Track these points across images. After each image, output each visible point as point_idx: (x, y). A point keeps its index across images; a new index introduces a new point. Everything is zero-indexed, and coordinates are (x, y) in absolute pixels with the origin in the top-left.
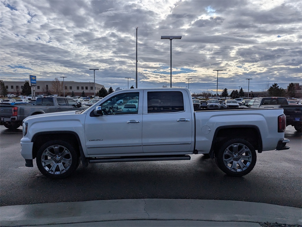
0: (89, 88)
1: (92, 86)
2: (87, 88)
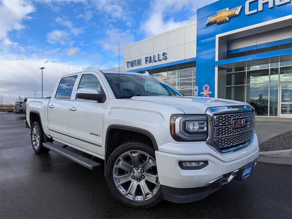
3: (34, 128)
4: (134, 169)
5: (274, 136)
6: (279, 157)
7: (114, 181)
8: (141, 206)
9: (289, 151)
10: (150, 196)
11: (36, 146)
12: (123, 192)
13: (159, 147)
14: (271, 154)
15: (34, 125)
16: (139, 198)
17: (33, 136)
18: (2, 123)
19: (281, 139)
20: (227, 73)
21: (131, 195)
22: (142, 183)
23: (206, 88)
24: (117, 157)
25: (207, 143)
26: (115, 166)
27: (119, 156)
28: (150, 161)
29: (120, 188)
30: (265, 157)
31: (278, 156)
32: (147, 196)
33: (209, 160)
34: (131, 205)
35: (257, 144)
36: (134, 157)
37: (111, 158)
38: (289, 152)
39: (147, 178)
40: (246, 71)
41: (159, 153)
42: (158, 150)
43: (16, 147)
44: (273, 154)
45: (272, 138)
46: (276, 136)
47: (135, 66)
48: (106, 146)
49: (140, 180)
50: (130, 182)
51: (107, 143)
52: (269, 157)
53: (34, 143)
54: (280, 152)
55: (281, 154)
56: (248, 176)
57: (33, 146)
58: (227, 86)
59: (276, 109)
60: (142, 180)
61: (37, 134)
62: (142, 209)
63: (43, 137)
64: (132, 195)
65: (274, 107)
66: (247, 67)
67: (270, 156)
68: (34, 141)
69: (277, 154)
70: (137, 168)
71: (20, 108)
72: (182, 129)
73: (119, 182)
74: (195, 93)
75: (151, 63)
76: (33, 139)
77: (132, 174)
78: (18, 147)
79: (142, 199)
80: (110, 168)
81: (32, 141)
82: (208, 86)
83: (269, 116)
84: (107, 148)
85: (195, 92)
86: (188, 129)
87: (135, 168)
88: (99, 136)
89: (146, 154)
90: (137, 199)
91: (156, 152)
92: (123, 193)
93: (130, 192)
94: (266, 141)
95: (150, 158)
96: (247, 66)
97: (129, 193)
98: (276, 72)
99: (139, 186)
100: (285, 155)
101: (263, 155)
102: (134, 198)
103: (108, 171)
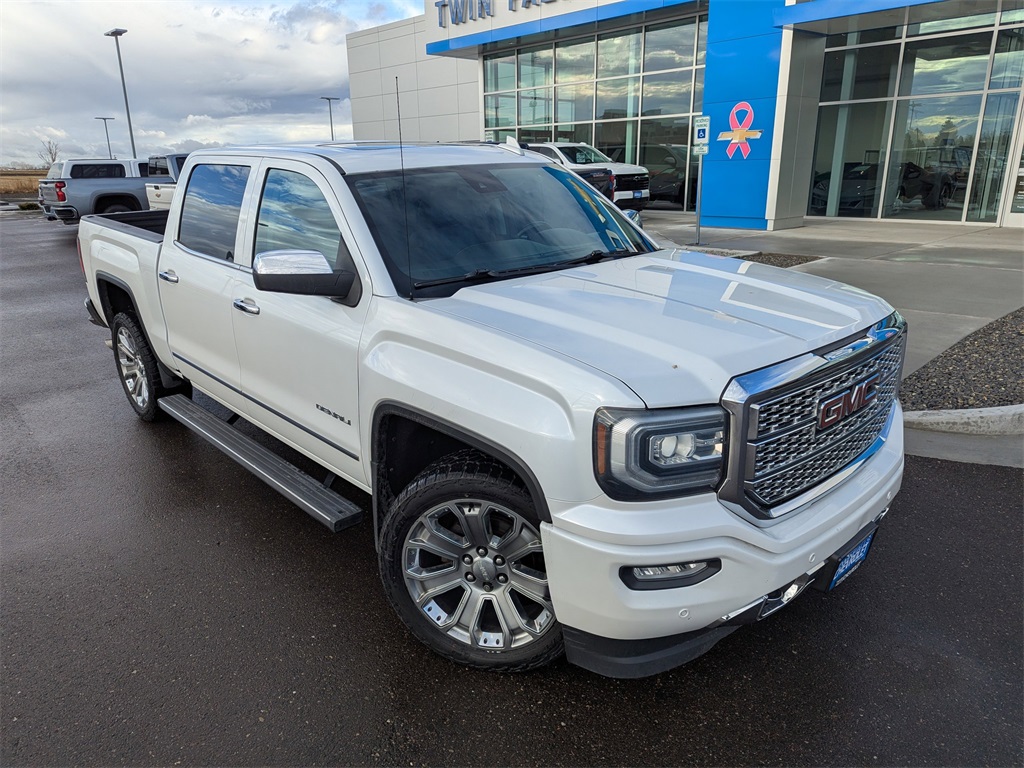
3: (121, 333)
4: (472, 552)
5: (968, 333)
6: (975, 432)
7: (406, 588)
8: (498, 665)
9: (1013, 412)
10: (524, 639)
11: (139, 394)
12: (439, 619)
13: (554, 515)
14: (947, 423)
15: (118, 326)
16: (492, 640)
17: (123, 361)
18: (8, 265)
19: (992, 348)
20: (827, 50)
21: (466, 629)
22: (500, 597)
23: (741, 115)
24: (411, 518)
25: (721, 497)
26: (409, 543)
27: (420, 514)
28: (525, 533)
29: (428, 607)
30: (924, 430)
31: (970, 428)
32: (517, 637)
33: (725, 557)
34: (466, 659)
35: (900, 454)
36: (470, 520)
37: (394, 518)
38: (1014, 415)
39: (515, 584)
40: (903, 41)
41: (554, 531)
42: (551, 522)
43: (70, 388)
44: (954, 423)
45: (961, 344)
46: (976, 333)
47: (471, 18)
48: (376, 464)
49: (490, 584)
50: (460, 591)
51: (376, 453)
52: (938, 431)
53: (130, 383)
54: (982, 417)
55: (982, 422)
56: (856, 567)
57: (129, 394)
58: (821, 104)
59: (997, 185)
60: (499, 586)
61: (134, 355)
62: (501, 674)
63: (157, 370)
64: (467, 631)
65: (990, 176)
66: (905, 27)
67: (943, 429)
68: (128, 377)
69: (968, 424)
70: (481, 550)
71: (62, 203)
72: (636, 462)
73: (425, 590)
74: (698, 145)
75: (533, 7)
76: (125, 372)
77: (465, 566)
78: (78, 391)
79: (501, 644)
80: (393, 552)
81: (123, 379)
82: (750, 109)
83: (963, 222)
84: (378, 470)
85: (697, 141)
86: (656, 458)
87: (474, 550)
88: (349, 423)
89: (510, 513)
90: (485, 642)
91: (543, 526)
92: (439, 623)
93: (462, 621)
94: (938, 357)
95: (524, 526)
96: (906, 22)
97: (458, 624)
98: (1019, 40)
99: (488, 604)
100: (996, 428)
101: (920, 423)
102: (475, 640)
103: (386, 557)
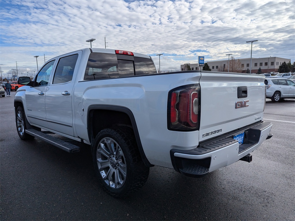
0: (269, 64)
1: (272, 61)
2: (266, 64)
